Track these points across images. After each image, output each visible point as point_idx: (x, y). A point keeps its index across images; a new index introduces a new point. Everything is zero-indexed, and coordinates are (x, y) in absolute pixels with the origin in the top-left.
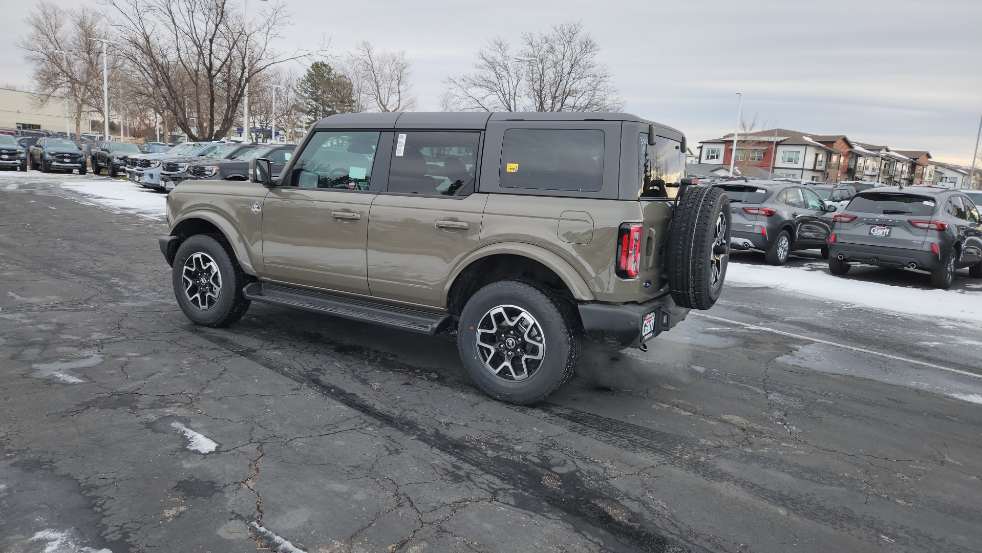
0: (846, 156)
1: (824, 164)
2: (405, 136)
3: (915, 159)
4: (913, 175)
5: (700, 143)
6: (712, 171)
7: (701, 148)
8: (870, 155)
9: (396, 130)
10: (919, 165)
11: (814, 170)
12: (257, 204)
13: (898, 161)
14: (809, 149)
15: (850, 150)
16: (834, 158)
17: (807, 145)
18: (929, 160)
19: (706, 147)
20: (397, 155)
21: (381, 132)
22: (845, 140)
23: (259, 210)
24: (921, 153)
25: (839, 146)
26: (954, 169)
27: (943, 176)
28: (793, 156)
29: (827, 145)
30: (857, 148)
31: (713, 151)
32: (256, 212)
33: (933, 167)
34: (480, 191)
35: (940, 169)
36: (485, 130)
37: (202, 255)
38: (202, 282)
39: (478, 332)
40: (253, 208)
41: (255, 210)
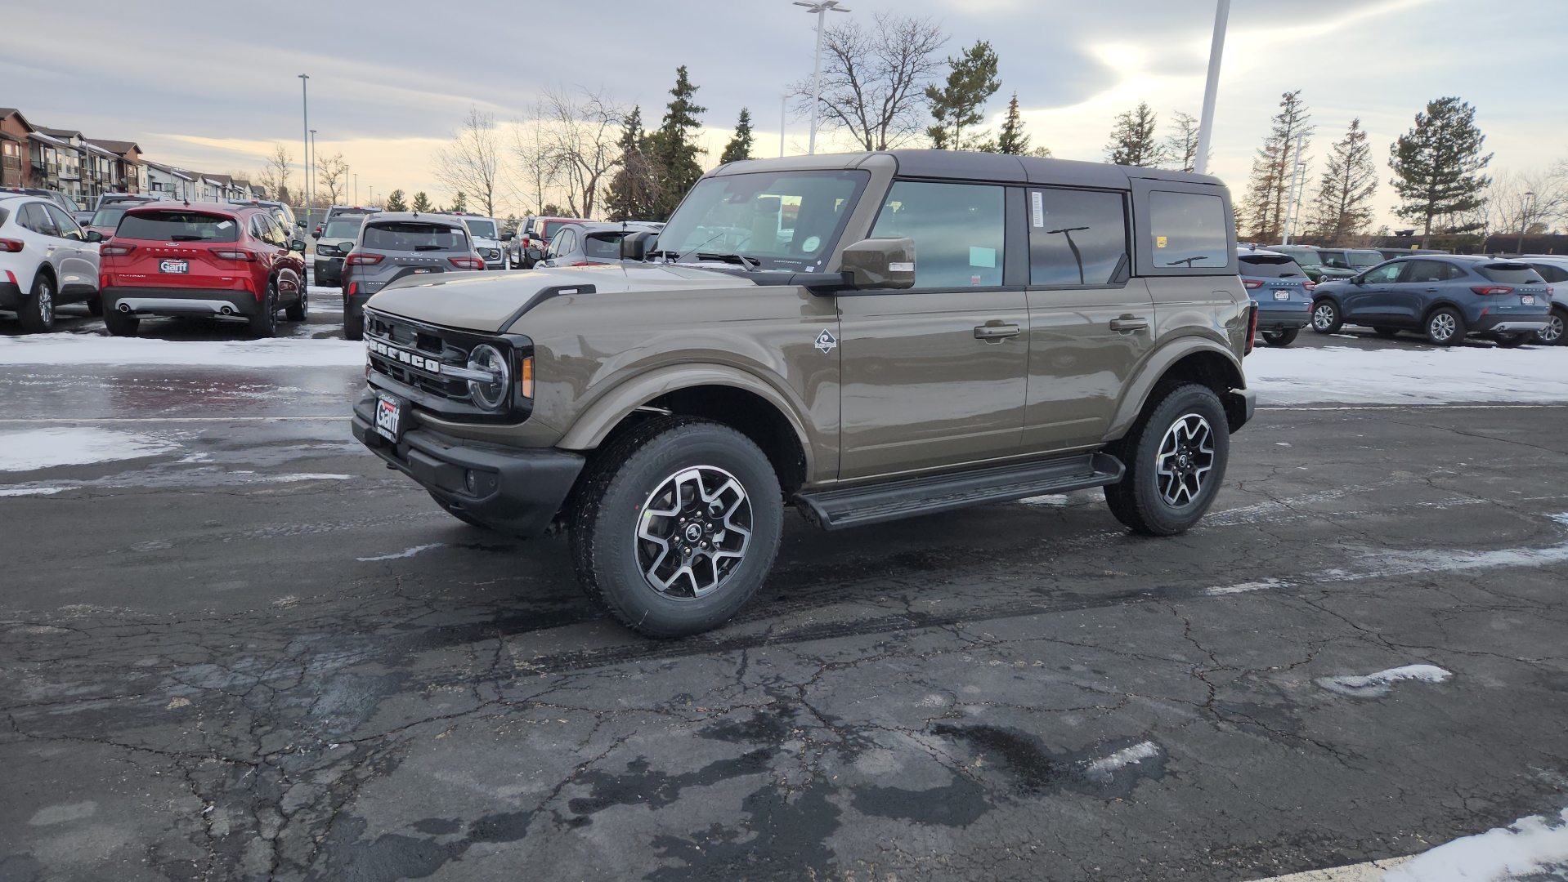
0: (24, 145)
2: (1039, 195)
3: (121, 155)
4: (124, 180)
8: (62, 146)
9: (1028, 186)
10: (130, 163)
12: (825, 333)
13: (103, 157)
15: (27, 134)
16: (8, 149)
18: (140, 156)
20: (1035, 225)
21: (1005, 187)
22: (18, 117)
23: (834, 345)
25: (11, 128)
26: (165, 170)
27: (156, 181)
30: (37, 134)
32: (826, 349)
33: (145, 167)
34: (1138, 274)
35: (153, 172)
36: (1131, 191)
37: (701, 471)
38: (690, 536)
39: (1161, 459)
40: (819, 342)
41: (822, 346)
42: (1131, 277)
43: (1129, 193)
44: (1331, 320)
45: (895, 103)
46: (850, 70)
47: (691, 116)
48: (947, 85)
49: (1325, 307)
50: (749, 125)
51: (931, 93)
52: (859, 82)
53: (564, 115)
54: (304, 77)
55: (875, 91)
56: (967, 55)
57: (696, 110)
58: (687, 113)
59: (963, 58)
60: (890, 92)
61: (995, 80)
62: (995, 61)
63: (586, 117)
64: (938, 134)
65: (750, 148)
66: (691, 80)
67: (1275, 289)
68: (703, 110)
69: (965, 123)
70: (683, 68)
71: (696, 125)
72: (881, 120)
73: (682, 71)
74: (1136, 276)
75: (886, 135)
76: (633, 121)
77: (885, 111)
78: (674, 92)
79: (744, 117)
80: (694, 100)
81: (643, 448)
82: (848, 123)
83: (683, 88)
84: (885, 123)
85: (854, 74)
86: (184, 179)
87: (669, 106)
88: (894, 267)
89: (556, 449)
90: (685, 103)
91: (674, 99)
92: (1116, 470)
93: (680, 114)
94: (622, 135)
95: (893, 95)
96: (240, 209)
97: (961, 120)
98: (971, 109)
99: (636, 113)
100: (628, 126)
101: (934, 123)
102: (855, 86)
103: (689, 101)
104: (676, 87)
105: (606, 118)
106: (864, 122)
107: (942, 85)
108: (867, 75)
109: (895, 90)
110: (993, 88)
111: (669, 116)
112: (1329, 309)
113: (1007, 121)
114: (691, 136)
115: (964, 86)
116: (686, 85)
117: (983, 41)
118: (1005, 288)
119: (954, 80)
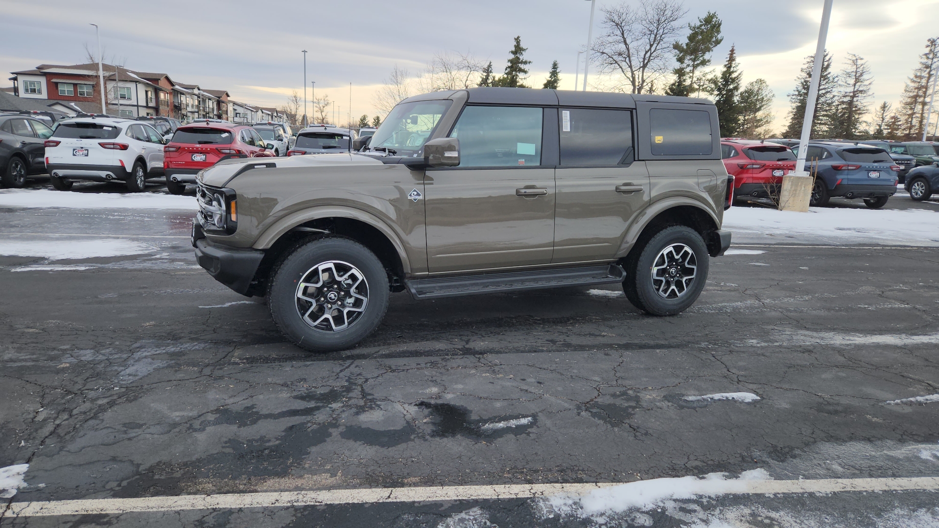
0: (170, 93)
1: (154, 100)
2: (568, 112)
3: (219, 98)
4: (220, 111)
5: (13, 73)
6: (50, 106)
7: (15, 79)
8: (189, 93)
9: (559, 107)
10: (223, 102)
11: (147, 107)
12: (415, 191)
13: (210, 99)
14: (139, 86)
15: (172, 87)
16: (162, 96)
17: (136, 82)
18: (229, 98)
19: (21, 79)
20: (564, 130)
21: (543, 108)
22: (167, 78)
23: (421, 197)
24: (223, 92)
25: (163, 83)
26: (241, 106)
27: (237, 112)
28: (125, 92)
29: (153, 82)
30: (177, 87)
31: (32, 83)
32: (415, 200)
33: (231, 104)
35: (236, 107)
36: (636, 109)
37: (334, 264)
38: (330, 298)
39: (655, 270)
40: (410, 195)
41: (413, 198)
42: (635, 160)
43: (634, 111)
44: (923, 191)
45: (651, 54)
46: (623, 34)
47: (522, 66)
48: (687, 41)
49: (919, 183)
50: (558, 71)
51: (676, 46)
52: (628, 41)
53: (447, 68)
54: (305, 52)
55: (639, 46)
56: (701, 22)
57: (525, 63)
58: (520, 65)
59: (698, 24)
60: (648, 47)
61: (719, 37)
62: (720, 25)
63: (459, 69)
64: (680, 73)
65: (558, 85)
66: (522, 45)
67: (869, 170)
68: (530, 62)
69: (698, 65)
70: (518, 37)
71: (525, 72)
72: (642, 65)
73: (517, 40)
74: (639, 160)
75: (645, 74)
76: (488, 70)
77: (644, 59)
78: (512, 52)
79: (555, 66)
80: (524, 57)
81: (299, 250)
82: (621, 67)
83: (518, 50)
84: (644, 66)
85: (625, 37)
86: (252, 111)
87: (509, 61)
88: (447, 154)
89: (251, 249)
90: (519, 58)
91: (512, 56)
92: (620, 275)
93: (515, 66)
94: (481, 80)
95: (650, 49)
96: (235, 126)
97: (696, 63)
98: (702, 56)
99: (490, 66)
100: (485, 74)
101: (678, 65)
102: (626, 44)
103: (521, 58)
104: (513, 49)
105: (471, 68)
106: (630, 67)
107: (684, 41)
108: (633, 37)
109: (651, 46)
110: (718, 42)
111: (509, 67)
112: (922, 184)
113: (727, 63)
114: (522, 79)
115: (698, 42)
116: (520, 48)
117: (712, 12)
118: (541, 166)
119: (691, 38)
